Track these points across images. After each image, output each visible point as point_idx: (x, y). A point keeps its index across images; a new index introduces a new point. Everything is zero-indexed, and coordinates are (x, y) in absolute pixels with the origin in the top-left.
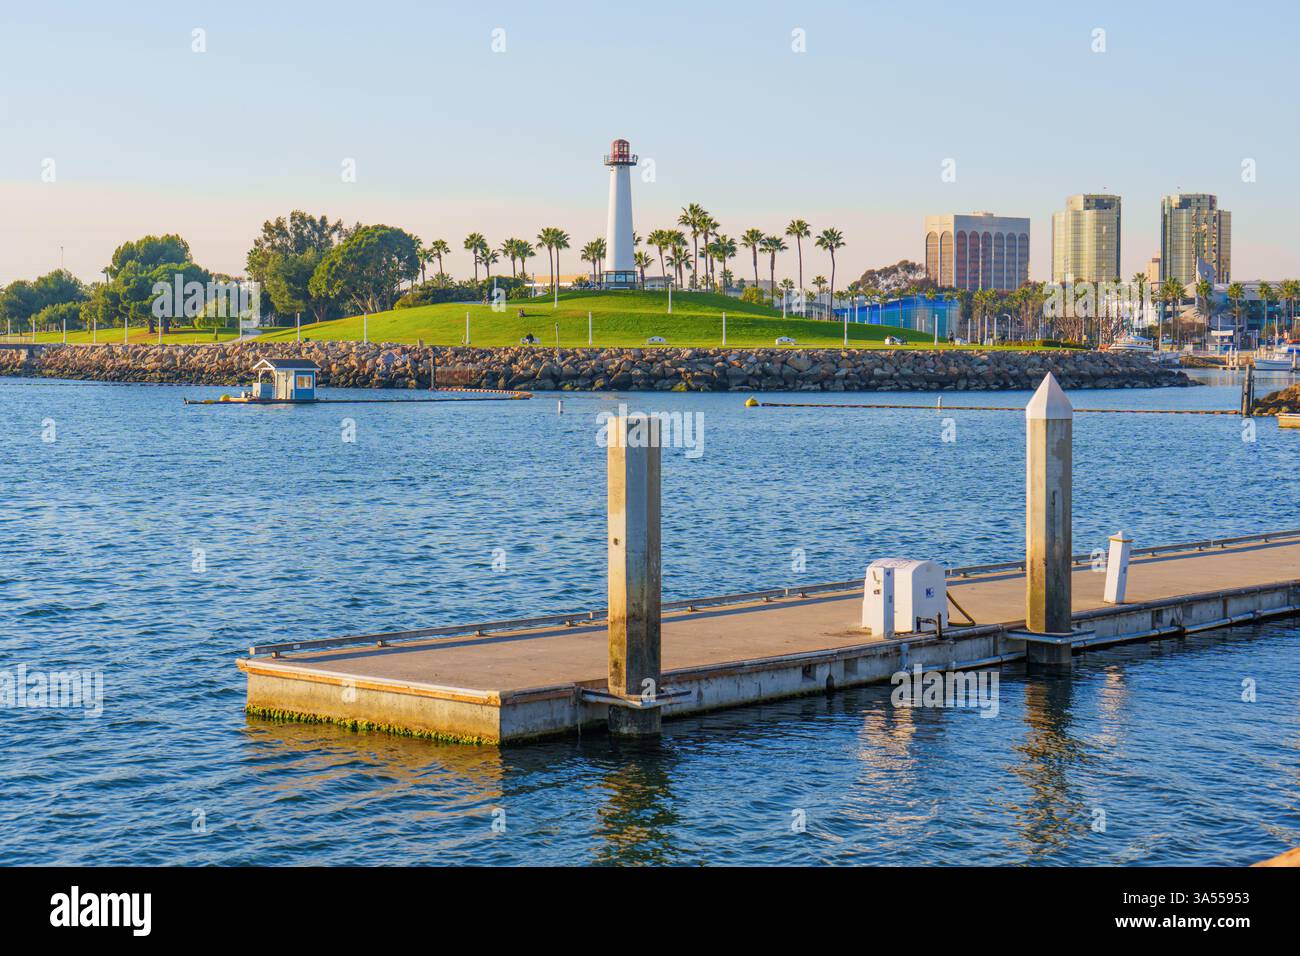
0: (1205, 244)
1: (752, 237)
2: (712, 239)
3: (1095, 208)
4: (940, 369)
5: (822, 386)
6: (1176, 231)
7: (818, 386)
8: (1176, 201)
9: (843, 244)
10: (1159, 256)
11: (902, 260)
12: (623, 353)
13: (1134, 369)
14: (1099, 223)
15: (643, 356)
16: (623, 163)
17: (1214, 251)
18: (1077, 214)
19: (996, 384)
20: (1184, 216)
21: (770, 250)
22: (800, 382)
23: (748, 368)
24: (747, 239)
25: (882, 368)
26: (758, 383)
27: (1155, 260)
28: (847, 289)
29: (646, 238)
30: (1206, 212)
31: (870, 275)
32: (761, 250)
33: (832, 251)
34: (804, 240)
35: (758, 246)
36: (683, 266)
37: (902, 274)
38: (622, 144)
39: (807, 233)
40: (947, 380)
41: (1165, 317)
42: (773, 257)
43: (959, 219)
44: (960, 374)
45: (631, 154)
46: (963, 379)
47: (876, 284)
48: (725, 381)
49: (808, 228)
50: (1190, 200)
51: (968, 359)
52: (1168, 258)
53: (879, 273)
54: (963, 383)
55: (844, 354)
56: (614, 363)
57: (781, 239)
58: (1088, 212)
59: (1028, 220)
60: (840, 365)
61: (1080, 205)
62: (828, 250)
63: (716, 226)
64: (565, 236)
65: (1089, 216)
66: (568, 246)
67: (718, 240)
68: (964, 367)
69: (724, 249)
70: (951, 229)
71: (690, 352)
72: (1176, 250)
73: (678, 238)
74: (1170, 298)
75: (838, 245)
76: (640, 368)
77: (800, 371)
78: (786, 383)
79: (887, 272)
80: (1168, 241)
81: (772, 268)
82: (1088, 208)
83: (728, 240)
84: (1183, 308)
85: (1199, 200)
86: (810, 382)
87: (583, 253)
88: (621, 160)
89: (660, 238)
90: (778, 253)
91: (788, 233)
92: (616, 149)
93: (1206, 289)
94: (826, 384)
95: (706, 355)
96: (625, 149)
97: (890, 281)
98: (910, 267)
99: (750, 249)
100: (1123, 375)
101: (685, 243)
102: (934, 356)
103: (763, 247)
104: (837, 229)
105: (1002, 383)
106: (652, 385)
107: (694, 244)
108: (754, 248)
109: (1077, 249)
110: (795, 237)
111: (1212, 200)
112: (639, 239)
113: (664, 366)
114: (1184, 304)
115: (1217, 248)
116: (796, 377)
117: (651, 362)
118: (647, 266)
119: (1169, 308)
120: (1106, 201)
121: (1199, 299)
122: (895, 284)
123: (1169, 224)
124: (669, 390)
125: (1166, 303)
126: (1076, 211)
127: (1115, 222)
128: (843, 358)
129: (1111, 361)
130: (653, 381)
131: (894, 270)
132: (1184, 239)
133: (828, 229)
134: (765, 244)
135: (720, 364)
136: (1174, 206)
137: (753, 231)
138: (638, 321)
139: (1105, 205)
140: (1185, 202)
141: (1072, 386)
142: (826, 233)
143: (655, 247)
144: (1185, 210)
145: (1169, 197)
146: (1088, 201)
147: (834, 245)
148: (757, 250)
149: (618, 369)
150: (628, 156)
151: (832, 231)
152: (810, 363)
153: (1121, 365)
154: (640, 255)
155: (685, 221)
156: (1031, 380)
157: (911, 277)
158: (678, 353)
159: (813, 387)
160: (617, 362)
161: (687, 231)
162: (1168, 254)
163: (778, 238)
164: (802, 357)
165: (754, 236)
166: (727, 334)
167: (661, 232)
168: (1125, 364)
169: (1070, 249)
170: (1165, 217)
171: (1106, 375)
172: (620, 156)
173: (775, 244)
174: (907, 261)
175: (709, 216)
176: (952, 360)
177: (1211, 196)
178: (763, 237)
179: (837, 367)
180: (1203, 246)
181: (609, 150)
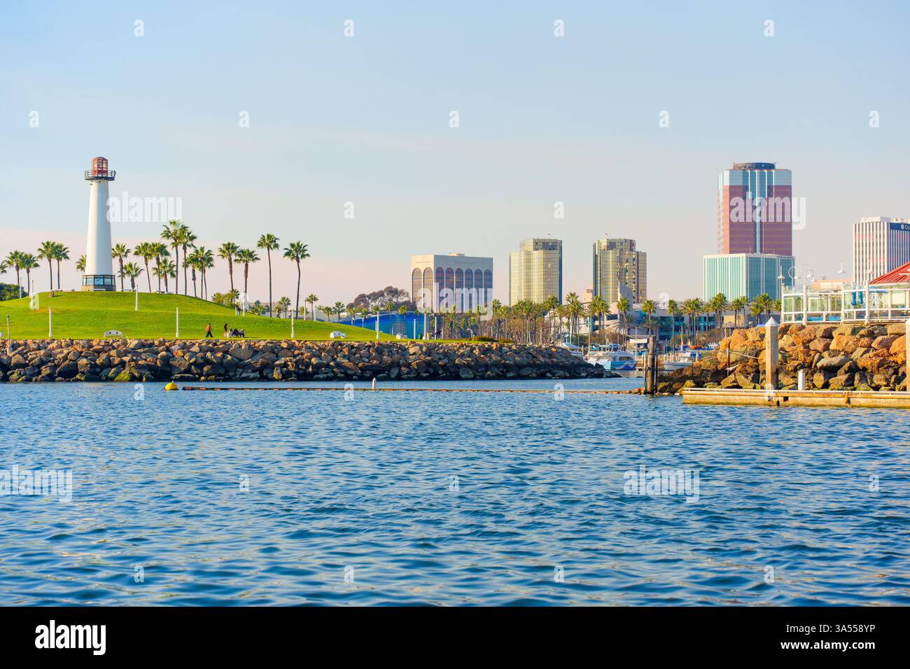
0: (627, 277)
1: (228, 249)
2: (190, 251)
3: (542, 249)
4: (374, 358)
5: (261, 373)
6: (605, 267)
7: (257, 374)
8: (604, 244)
9: (308, 255)
10: (592, 287)
11: (388, 286)
12: (72, 344)
13: (555, 360)
14: (547, 260)
15: (91, 346)
16: (102, 178)
17: (634, 282)
18: (528, 254)
19: (426, 372)
20: (611, 255)
21: (244, 261)
22: (240, 370)
23: (191, 358)
24: (224, 252)
25: (319, 357)
26: (199, 371)
27: (588, 291)
28: (334, 305)
29: (133, 251)
30: (627, 253)
31: (362, 298)
32: (236, 260)
33: (298, 261)
34: (273, 252)
35: (234, 257)
36: (169, 276)
37: (387, 298)
38: (102, 160)
39: (276, 246)
40: (381, 369)
41: (594, 330)
42: (247, 265)
43: (437, 258)
44: (393, 363)
45: (110, 169)
46: (395, 367)
47: (367, 305)
48: (169, 369)
49: (277, 242)
50: (615, 243)
51: (403, 350)
52: (599, 288)
53: (369, 297)
54: (394, 372)
55: (284, 345)
56: (61, 352)
57: (253, 252)
58: (536, 252)
59: (492, 259)
60: (279, 354)
61: (531, 248)
62: (295, 261)
63: (193, 238)
64: (65, 249)
65: (538, 256)
66: (68, 258)
67: (197, 251)
68: (396, 357)
69: (202, 261)
70: (432, 266)
71: (137, 342)
72: (604, 282)
73: (162, 250)
74: (597, 314)
75: (303, 256)
76: (86, 357)
77: (241, 360)
78: (227, 371)
79: (375, 296)
80: (599, 275)
81: (246, 277)
82: (536, 249)
83: (206, 251)
84: (607, 322)
85: (622, 244)
86: (250, 370)
87: (78, 264)
88: (100, 176)
89: (147, 250)
90: (250, 264)
91: (259, 245)
92: (96, 166)
93: (626, 306)
94: (265, 373)
95: (152, 345)
96: (104, 166)
97: (378, 303)
98: (393, 292)
99: (226, 260)
100: (546, 365)
101: (167, 254)
102: (369, 347)
103: (238, 258)
104: (303, 243)
105: (432, 371)
106: (97, 374)
107: (176, 256)
108: (230, 260)
109: (529, 281)
110: (265, 249)
111: (632, 244)
112: (128, 251)
113: (109, 356)
114: (608, 319)
115: (636, 280)
116: (237, 366)
117: (98, 352)
118: (136, 275)
119: (597, 323)
120: (550, 244)
121: (621, 315)
122: (382, 306)
123: (599, 262)
124: (112, 379)
125: (595, 319)
126: (527, 251)
127: (558, 260)
128: (283, 348)
129: (534, 353)
130: (98, 370)
131: (381, 294)
132: (611, 273)
133: (295, 243)
134: (240, 255)
135: (164, 353)
136: (603, 248)
137: (229, 244)
138: (103, 317)
139: (551, 247)
140: (611, 245)
141: (497, 375)
142: (292, 245)
143: (141, 258)
144: (611, 251)
145: (599, 241)
146: (537, 244)
147: (300, 256)
148: (232, 260)
149: (65, 358)
150: (106, 172)
151: (298, 244)
152: (251, 353)
153: (543, 356)
154: (130, 266)
155: (167, 235)
156: (459, 368)
157: (395, 300)
158: (125, 343)
159: (252, 375)
160: (65, 351)
161: (168, 243)
162: (599, 285)
163: (251, 251)
164: (243, 347)
165: (230, 248)
166: (179, 329)
167: (147, 244)
168: (547, 355)
169: (523, 281)
170: (596, 257)
171: (529, 365)
172: (99, 172)
173: (248, 256)
174: (391, 287)
175: (189, 230)
176: (386, 350)
177: (631, 241)
178: (238, 250)
179: (277, 357)
180: (625, 279)
181: (90, 167)
